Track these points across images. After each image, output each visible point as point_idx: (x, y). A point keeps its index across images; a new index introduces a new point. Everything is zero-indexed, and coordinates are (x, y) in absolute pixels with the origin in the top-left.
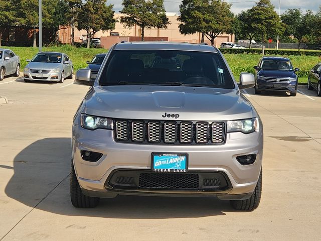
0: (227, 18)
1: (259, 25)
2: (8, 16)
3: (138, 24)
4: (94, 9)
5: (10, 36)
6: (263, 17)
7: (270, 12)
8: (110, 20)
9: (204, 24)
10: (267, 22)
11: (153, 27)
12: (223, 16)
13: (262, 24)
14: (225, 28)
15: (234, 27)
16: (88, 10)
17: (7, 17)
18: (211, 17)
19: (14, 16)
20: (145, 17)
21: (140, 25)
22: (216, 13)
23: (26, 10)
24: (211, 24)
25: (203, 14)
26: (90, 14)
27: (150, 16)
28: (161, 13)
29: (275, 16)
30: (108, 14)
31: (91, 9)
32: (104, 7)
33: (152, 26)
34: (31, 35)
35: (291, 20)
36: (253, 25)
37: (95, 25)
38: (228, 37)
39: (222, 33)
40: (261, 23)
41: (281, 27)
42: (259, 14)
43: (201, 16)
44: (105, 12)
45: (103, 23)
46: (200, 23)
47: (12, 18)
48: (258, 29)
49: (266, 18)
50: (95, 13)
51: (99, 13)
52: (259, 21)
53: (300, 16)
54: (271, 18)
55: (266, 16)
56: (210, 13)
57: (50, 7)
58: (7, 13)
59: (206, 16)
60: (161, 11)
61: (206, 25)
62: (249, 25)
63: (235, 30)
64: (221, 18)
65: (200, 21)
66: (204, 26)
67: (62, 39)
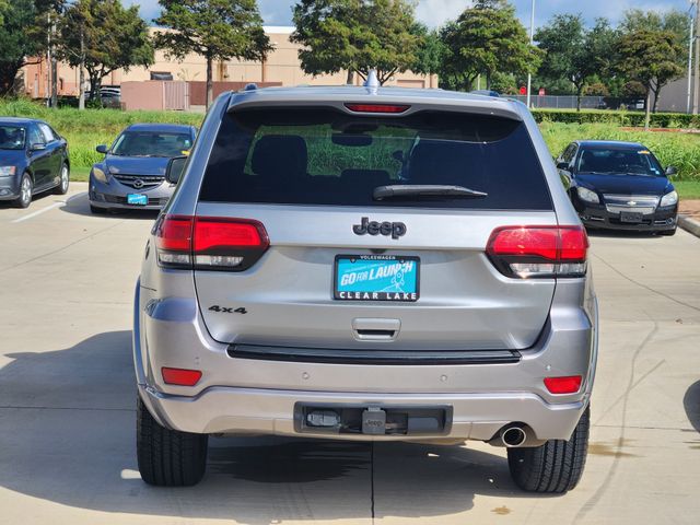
0: (405, 36)
1: (480, 52)
3: (199, 51)
4: (93, 14)
6: (487, 33)
7: (505, 21)
8: (131, 42)
9: (351, 50)
10: (497, 44)
11: (235, 58)
12: (397, 32)
13: (487, 49)
14: (401, 60)
15: (427, 57)
16: (79, 18)
18: (369, 34)
20: (213, 34)
21: (204, 53)
22: (381, 23)
24: (367, 49)
25: (350, 26)
26: (83, 26)
27: (225, 32)
28: (252, 24)
29: (516, 30)
30: (129, 28)
31: (87, 14)
32: (118, 11)
33: (232, 55)
35: (559, 41)
36: (465, 51)
37: (98, 53)
38: (423, 82)
39: (402, 71)
40: (483, 46)
41: (532, 56)
42: (477, 24)
43: (345, 30)
44: (121, 23)
45: (117, 48)
46: (343, 48)
48: (479, 59)
49: (496, 36)
50: (97, 25)
51: (107, 23)
52: (480, 41)
53: (582, 33)
54: (507, 34)
55: (493, 29)
56: (365, 22)
59: (356, 31)
60: (251, 20)
61: (357, 51)
62: (456, 51)
63: (430, 65)
64: (391, 35)
65: (341, 42)
66: (352, 55)
67: (36, 89)
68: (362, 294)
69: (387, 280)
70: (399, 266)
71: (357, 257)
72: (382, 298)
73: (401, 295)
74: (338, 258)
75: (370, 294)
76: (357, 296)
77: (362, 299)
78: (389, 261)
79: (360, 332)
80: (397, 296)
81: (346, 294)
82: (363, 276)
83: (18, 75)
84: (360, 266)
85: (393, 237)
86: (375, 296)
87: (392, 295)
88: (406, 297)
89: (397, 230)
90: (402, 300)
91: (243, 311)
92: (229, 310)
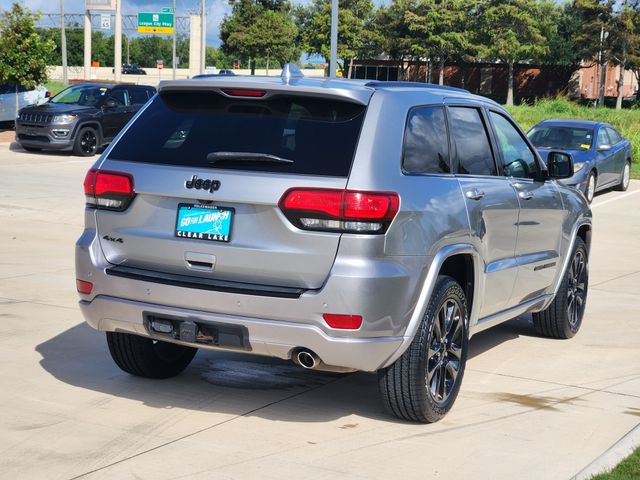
2: (459, 40)
5: (483, 83)
16: (622, 26)
17: (457, 45)
19: (473, 41)
23: (496, 27)
34: (525, 81)
47: (466, 44)
57: (547, 21)
58: (458, 36)
67: (591, 90)
68: (192, 234)
69: (210, 224)
70: (219, 214)
71: (192, 206)
72: (205, 237)
73: (218, 236)
74: (181, 205)
75: (198, 234)
76: (189, 235)
77: (192, 238)
78: (213, 211)
79: (190, 262)
80: (215, 238)
81: (181, 233)
82: (195, 221)
83: (574, 77)
84: (194, 212)
85: (211, 192)
86: (201, 236)
87: (212, 236)
88: (221, 238)
89: (214, 186)
90: (218, 240)
91: (120, 240)
92: (113, 240)
